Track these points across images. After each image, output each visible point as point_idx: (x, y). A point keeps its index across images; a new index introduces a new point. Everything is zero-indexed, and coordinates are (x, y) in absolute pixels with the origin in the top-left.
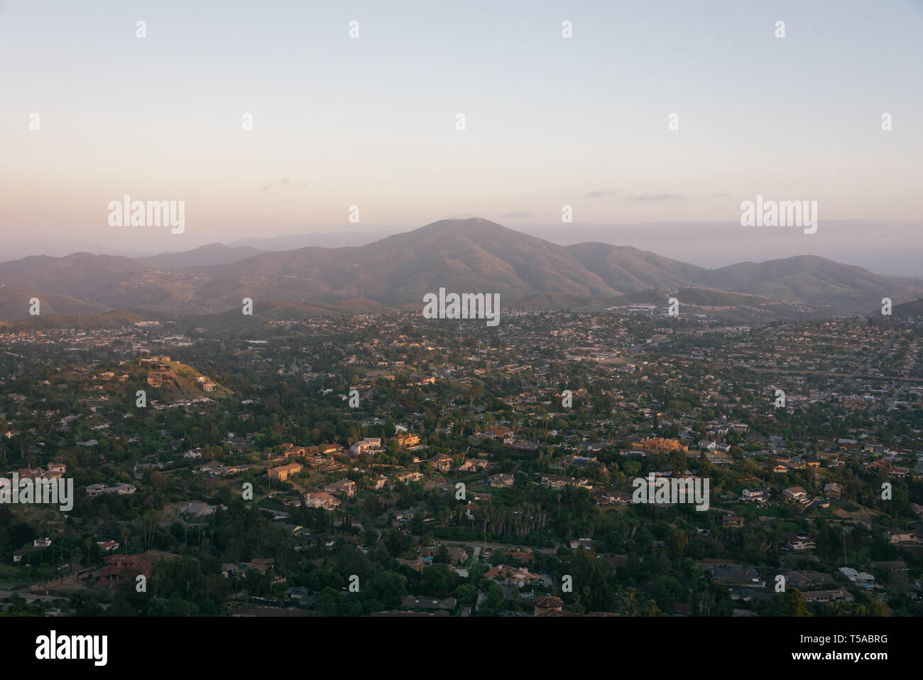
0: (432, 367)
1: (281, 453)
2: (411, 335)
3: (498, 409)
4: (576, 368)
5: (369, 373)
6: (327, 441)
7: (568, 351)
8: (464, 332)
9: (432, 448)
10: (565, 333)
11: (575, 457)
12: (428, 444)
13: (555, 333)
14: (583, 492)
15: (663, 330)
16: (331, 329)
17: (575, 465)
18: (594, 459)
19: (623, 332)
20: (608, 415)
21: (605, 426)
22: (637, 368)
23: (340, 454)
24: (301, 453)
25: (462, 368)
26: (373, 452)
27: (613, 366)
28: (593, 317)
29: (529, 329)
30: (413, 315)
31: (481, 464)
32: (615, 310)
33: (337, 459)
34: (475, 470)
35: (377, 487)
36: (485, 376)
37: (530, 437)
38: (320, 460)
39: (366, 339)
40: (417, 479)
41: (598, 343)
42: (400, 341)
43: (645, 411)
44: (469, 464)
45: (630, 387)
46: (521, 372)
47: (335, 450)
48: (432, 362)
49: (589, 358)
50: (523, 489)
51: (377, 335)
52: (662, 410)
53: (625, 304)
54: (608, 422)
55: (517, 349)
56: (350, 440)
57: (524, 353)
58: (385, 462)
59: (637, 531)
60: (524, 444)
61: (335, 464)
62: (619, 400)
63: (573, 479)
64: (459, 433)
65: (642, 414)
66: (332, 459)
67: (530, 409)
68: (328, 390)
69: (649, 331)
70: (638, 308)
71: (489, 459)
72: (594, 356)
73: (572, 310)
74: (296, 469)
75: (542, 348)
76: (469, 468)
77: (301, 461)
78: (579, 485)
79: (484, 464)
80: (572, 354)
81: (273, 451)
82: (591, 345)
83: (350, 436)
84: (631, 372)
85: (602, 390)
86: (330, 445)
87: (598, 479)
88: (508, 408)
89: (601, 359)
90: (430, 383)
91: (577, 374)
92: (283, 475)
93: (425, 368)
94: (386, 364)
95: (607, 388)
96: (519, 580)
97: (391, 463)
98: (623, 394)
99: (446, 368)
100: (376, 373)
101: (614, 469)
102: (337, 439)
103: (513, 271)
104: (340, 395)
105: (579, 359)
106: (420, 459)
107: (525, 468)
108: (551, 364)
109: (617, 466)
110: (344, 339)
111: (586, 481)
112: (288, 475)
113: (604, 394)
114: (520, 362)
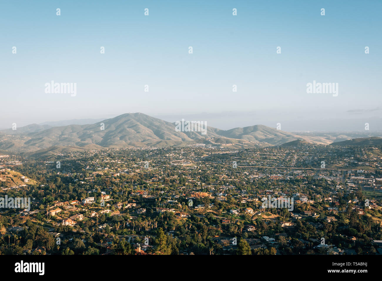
0: (119, 169)
1: (53, 205)
2: (112, 158)
3: (143, 184)
4: (175, 168)
5: (94, 173)
6: (73, 199)
7: (172, 162)
8: (133, 156)
9: (114, 200)
10: (171, 155)
11: (169, 201)
12: (113, 199)
13: (168, 155)
14: (171, 213)
15: (207, 153)
16: (80, 156)
17: (169, 204)
18: (176, 201)
19: (193, 154)
20: (184, 185)
21: (183, 189)
22: (197, 168)
23: (77, 204)
24: (62, 204)
25: (131, 169)
26: (91, 203)
27: (188, 167)
28: (182, 149)
29: (157, 154)
30: (113, 150)
31: (133, 205)
32: (191, 146)
33: (76, 206)
34: (131, 208)
35: (92, 216)
36: (139, 172)
37: (152, 194)
38: (69, 207)
39: (94, 160)
40: (108, 212)
41: (183, 158)
42: (107, 160)
43: (198, 183)
44: (129, 205)
45: (193, 175)
46: (154, 170)
47: (75, 202)
48: (119, 167)
49: (180, 164)
50: (149, 214)
51: (98, 158)
52: (205, 182)
53: (194, 144)
54: (184, 187)
55: (153, 162)
56: (82, 199)
57: (155, 163)
58: (96, 206)
59: (191, 227)
60: (150, 196)
61: (75, 208)
62: (189, 179)
63: (168, 209)
64: (126, 194)
65: (197, 184)
66: (74, 206)
67: (155, 184)
68: (76, 180)
69: (202, 153)
70: (199, 145)
71: (136, 203)
72: (181, 163)
73: (174, 147)
74: (59, 210)
75: (162, 161)
76: (129, 207)
77: (61, 207)
78: (170, 211)
79: (134, 205)
80: (173, 163)
81: (50, 204)
82: (180, 159)
83: (82, 197)
84: (195, 169)
85: (183, 176)
86: (74, 201)
87: (177, 209)
88: (146, 184)
89: (184, 165)
90: (117, 175)
91: (175, 170)
92: (53, 213)
93: (116, 170)
94: (101, 169)
95: (184, 175)
96: (145, 248)
97: (98, 207)
98: (191, 177)
99: (125, 169)
100: (97, 172)
101: (184, 204)
102: (76, 198)
103: (153, 132)
104: (81, 182)
105: (176, 164)
106: (110, 204)
107: (150, 206)
108: (165, 167)
109: (185, 203)
110: (85, 160)
111: (173, 210)
112: (56, 213)
113: (184, 177)
114: (154, 167)
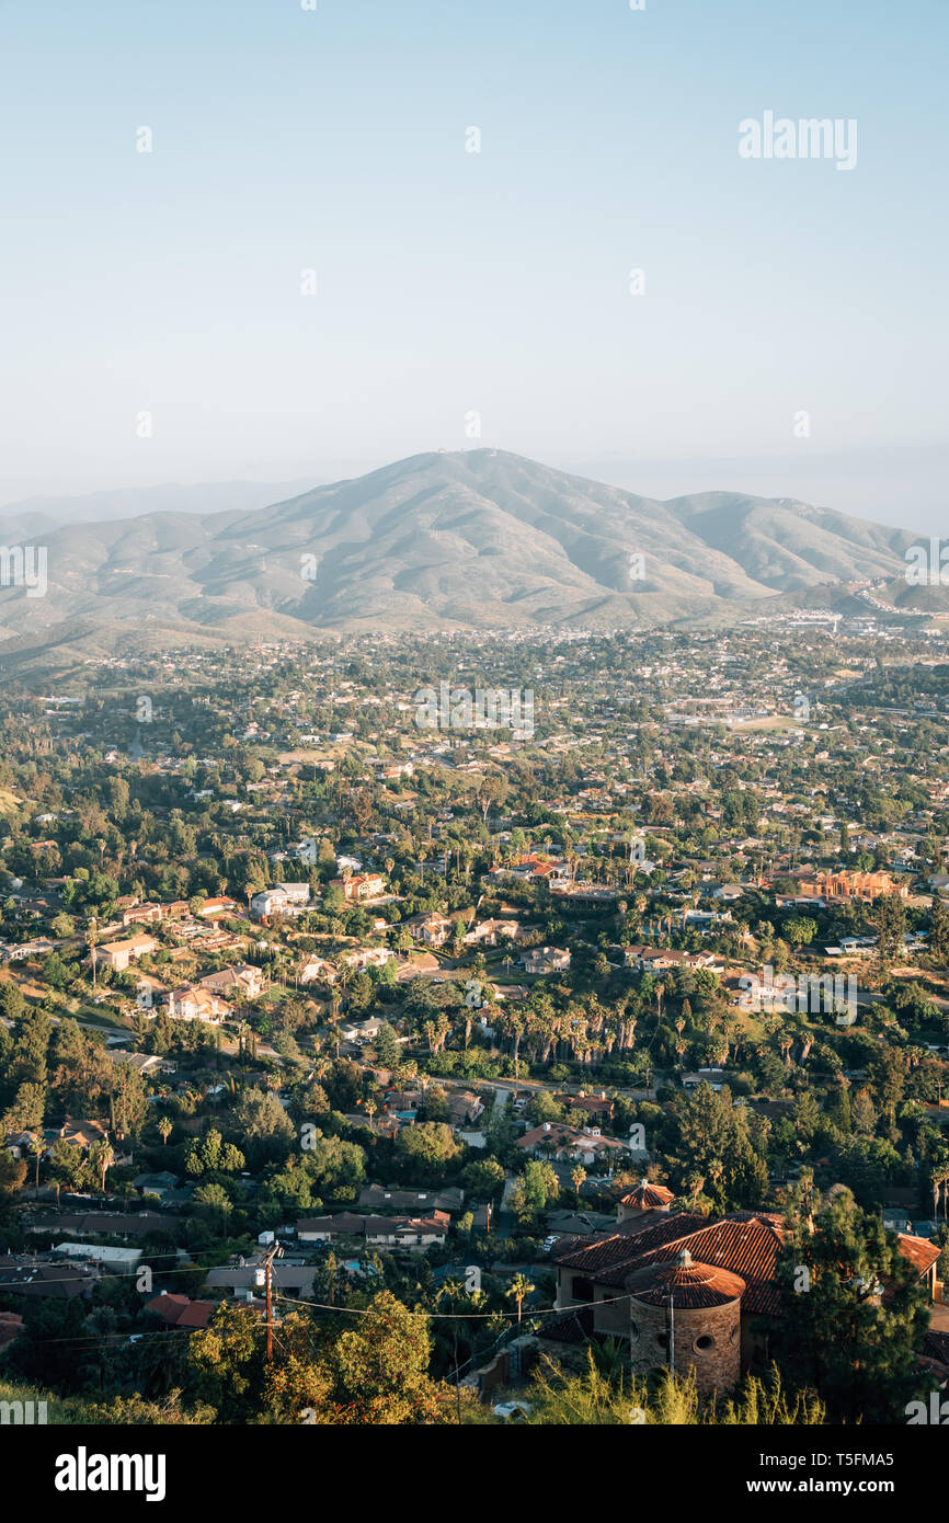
0: (405, 742)
1: (117, 917)
2: (365, 682)
3: (538, 823)
4: (689, 739)
5: (284, 758)
6: (205, 892)
7: (673, 707)
8: (467, 674)
9: (409, 901)
10: (665, 671)
11: (690, 913)
12: (403, 893)
13: (647, 672)
14: (703, 980)
15: (857, 661)
16: (206, 672)
17: (690, 928)
18: (727, 917)
19: (779, 668)
20: (751, 831)
21: (747, 852)
22: (807, 739)
23: (229, 915)
24: (155, 915)
25: (465, 744)
26: (297, 912)
27: (757, 733)
28: (720, 638)
29: (591, 666)
30: (366, 642)
31: (505, 931)
32: (763, 623)
33: (223, 925)
34: (493, 942)
35: (304, 979)
36: (509, 759)
37: (600, 876)
38: (190, 929)
39: (277, 691)
40: (383, 961)
41: (729, 690)
42: (342, 694)
43: (824, 820)
44: (483, 929)
45: (793, 779)
46: (582, 749)
47: (220, 907)
48: (405, 732)
49: (714, 720)
50: (588, 976)
51: (296, 684)
52: (856, 816)
53: (780, 611)
54: (751, 843)
55: (573, 706)
56: (250, 890)
57: (587, 714)
58: (320, 929)
59: (810, 1052)
60: (588, 888)
61: (222, 935)
62: (771, 801)
63: (686, 953)
64: (463, 870)
65: (818, 826)
66: (216, 924)
67: (599, 821)
68: (204, 792)
69: (830, 664)
70: (807, 620)
71: (519, 918)
72: (721, 715)
73: (677, 627)
74: (145, 945)
75: (621, 701)
76: (482, 939)
77: (155, 931)
78: (699, 966)
79: (511, 929)
80: (679, 712)
81: (101, 913)
82: (714, 694)
83: (250, 881)
84: (795, 745)
85: (740, 782)
86: (212, 900)
87: (733, 954)
88: (554, 819)
89: (737, 723)
90: (404, 774)
91: (691, 752)
92: (119, 958)
93: (393, 744)
94: (317, 738)
95: (745, 777)
96: (585, 1150)
97: (330, 932)
98: (779, 789)
99: (434, 743)
100: (299, 756)
101: (766, 932)
102: (224, 885)
103: (563, 552)
104: (228, 802)
105: (693, 721)
106: (388, 920)
107: (591, 935)
108: (638, 732)
109: (772, 930)
110: (233, 693)
111: (712, 959)
112: (132, 958)
113: (743, 788)
114: (578, 731)
